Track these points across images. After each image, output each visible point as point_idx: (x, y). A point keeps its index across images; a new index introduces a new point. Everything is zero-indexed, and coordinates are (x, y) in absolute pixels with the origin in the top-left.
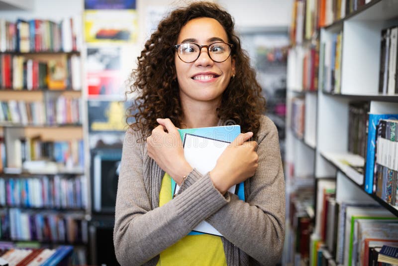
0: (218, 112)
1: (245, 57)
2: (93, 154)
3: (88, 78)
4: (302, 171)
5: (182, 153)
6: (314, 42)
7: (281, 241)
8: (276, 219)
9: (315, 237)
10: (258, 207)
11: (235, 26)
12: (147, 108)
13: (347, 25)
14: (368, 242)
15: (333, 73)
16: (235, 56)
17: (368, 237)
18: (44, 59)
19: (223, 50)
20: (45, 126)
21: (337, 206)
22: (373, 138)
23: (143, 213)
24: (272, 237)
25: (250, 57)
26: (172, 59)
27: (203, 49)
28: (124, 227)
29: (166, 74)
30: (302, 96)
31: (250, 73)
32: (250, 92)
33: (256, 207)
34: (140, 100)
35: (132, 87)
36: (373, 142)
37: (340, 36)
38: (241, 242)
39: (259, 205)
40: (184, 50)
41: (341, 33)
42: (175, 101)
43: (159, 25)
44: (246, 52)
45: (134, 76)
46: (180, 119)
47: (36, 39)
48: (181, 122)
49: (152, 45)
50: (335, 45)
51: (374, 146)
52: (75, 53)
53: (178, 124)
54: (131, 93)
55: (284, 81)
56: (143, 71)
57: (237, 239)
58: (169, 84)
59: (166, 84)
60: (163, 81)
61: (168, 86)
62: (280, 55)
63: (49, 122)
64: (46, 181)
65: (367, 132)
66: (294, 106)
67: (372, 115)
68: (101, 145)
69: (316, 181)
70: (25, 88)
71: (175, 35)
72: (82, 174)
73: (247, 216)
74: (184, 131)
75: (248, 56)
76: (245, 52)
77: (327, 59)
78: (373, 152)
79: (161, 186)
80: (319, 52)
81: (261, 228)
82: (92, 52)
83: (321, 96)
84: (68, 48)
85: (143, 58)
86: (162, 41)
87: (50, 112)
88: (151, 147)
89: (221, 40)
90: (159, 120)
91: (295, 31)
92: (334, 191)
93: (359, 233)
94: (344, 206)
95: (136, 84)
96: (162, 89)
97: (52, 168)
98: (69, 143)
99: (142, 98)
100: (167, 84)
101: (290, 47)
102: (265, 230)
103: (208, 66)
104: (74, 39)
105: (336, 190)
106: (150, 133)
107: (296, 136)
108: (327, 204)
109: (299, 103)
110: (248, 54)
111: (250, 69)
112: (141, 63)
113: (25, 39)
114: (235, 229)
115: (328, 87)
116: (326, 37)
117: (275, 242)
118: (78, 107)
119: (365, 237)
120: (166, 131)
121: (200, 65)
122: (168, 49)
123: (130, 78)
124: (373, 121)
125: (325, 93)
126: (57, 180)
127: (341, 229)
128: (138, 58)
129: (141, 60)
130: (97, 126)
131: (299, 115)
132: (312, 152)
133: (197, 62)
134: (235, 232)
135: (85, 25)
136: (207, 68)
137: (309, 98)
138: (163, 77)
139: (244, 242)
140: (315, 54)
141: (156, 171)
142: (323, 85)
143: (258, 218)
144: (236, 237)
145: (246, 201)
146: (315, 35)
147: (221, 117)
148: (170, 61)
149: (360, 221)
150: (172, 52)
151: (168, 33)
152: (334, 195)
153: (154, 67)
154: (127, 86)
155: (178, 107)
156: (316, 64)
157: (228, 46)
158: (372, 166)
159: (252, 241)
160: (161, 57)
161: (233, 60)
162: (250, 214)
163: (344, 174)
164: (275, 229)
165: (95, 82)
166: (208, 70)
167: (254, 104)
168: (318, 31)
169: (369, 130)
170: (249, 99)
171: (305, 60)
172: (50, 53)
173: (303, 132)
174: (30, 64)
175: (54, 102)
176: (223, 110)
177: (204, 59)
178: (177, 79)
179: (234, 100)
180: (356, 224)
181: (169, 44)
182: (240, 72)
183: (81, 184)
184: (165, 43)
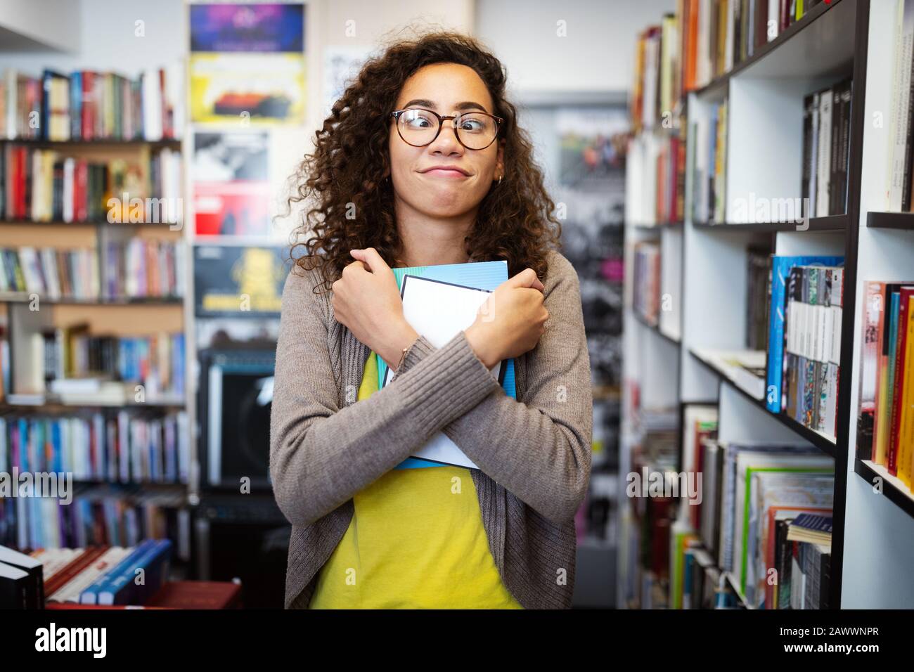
0: (468, 244)
1: (523, 142)
2: (206, 361)
3: (197, 197)
4: (656, 398)
5: (399, 308)
6: (677, 123)
7: (582, 472)
8: (574, 432)
9: (680, 527)
10: (542, 412)
11: (507, 83)
12: (331, 229)
13: (735, 86)
14: (775, 512)
15: (711, 182)
16: (504, 141)
17: (776, 504)
18: (100, 157)
19: (483, 127)
20: (99, 303)
21: (721, 451)
22: (781, 302)
23: (327, 416)
24: (566, 464)
25: (534, 145)
26: (383, 139)
27: (446, 123)
28: (295, 439)
29: (371, 167)
30: (654, 236)
31: (532, 176)
32: (530, 208)
33: (538, 412)
34: (316, 213)
35: (302, 190)
36: (779, 311)
37: (724, 108)
38: (508, 473)
39: (543, 409)
40: (409, 122)
41: (725, 101)
42: (384, 219)
43: (361, 73)
44: (527, 133)
45: (307, 168)
46: (395, 252)
47: (83, 114)
48: (397, 258)
49: (346, 109)
50: (715, 125)
51: (782, 319)
52: (169, 143)
53: (392, 262)
54: (301, 199)
55: (620, 208)
56: (326, 159)
57: (501, 468)
58: (375, 184)
59: (369, 185)
60: (365, 178)
61: (374, 189)
62: (611, 153)
63: (106, 295)
64: (99, 422)
65: (770, 292)
66: (639, 258)
67: (779, 258)
68: (223, 342)
69: (682, 407)
70: (57, 219)
71: (390, 93)
72: (182, 408)
73: (522, 422)
74: (401, 272)
75: (529, 141)
76: (523, 135)
77: (700, 157)
78: (780, 331)
79: (363, 375)
80: (685, 142)
81: (547, 446)
82: (205, 142)
83: (691, 233)
84: (153, 132)
85: (327, 134)
86: (365, 103)
87: (111, 272)
88: (341, 301)
89: (481, 108)
90: (354, 253)
91: (640, 101)
92: (714, 425)
93: (761, 499)
94: (733, 450)
95: (310, 183)
96: (361, 194)
97: (112, 394)
98: (151, 341)
99: (321, 211)
100: (372, 185)
101: (631, 135)
102: (554, 451)
103: (453, 154)
104: (169, 113)
105: (718, 423)
106: (339, 275)
107: (643, 322)
108: (701, 451)
109: (649, 252)
110: (530, 137)
111: (532, 167)
112: (323, 143)
113: (59, 113)
114: (498, 446)
115: (703, 213)
116: (698, 111)
117: (572, 473)
118: (172, 260)
119: (769, 503)
120: (369, 270)
121: (439, 152)
122: (376, 118)
123: (299, 171)
124: (779, 269)
125: (698, 225)
126: (124, 419)
127: (727, 498)
128: (318, 133)
129: (322, 136)
130: (214, 302)
131: (648, 278)
132: (674, 350)
133: (433, 147)
134: (498, 453)
135: (193, 84)
136: (449, 158)
137: (669, 239)
138: (363, 172)
139: (515, 473)
140: (678, 146)
141: (353, 347)
142: (694, 208)
143: (541, 427)
144: (500, 465)
145: (519, 399)
146: (678, 108)
147: (473, 255)
148: (381, 141)
149: (761, 474)
150: (385, 124)
151: (377, 89)
152: (714, 434)
153: (347, 150)
154: (292, 186)
155: (391, 230)
156: (681, 168)
157: (492, 120)
158: (779, 359)
159: (530, 471)
160: (362, 132)
161: (501, 149)
162: (527, 421)
163: (732, 384)
164: (573, 451)
165: (211, 205)
166: (451, 163)
167: (537, 231)
168: (685, 100)
169: (773, 289)
170: (528, 222)
171: (660, 159)
172: (115, 143)
173: (658, 312)
174: (69, 167)
175: (120, 250)
176: (477, 241)
177: (446, 140)
178: (390, 177)
179: (499, 223)
180: (754, 482)
181: (380, 111)
182: (512, 170)
183: (176, 427)
184: (371, 106)
